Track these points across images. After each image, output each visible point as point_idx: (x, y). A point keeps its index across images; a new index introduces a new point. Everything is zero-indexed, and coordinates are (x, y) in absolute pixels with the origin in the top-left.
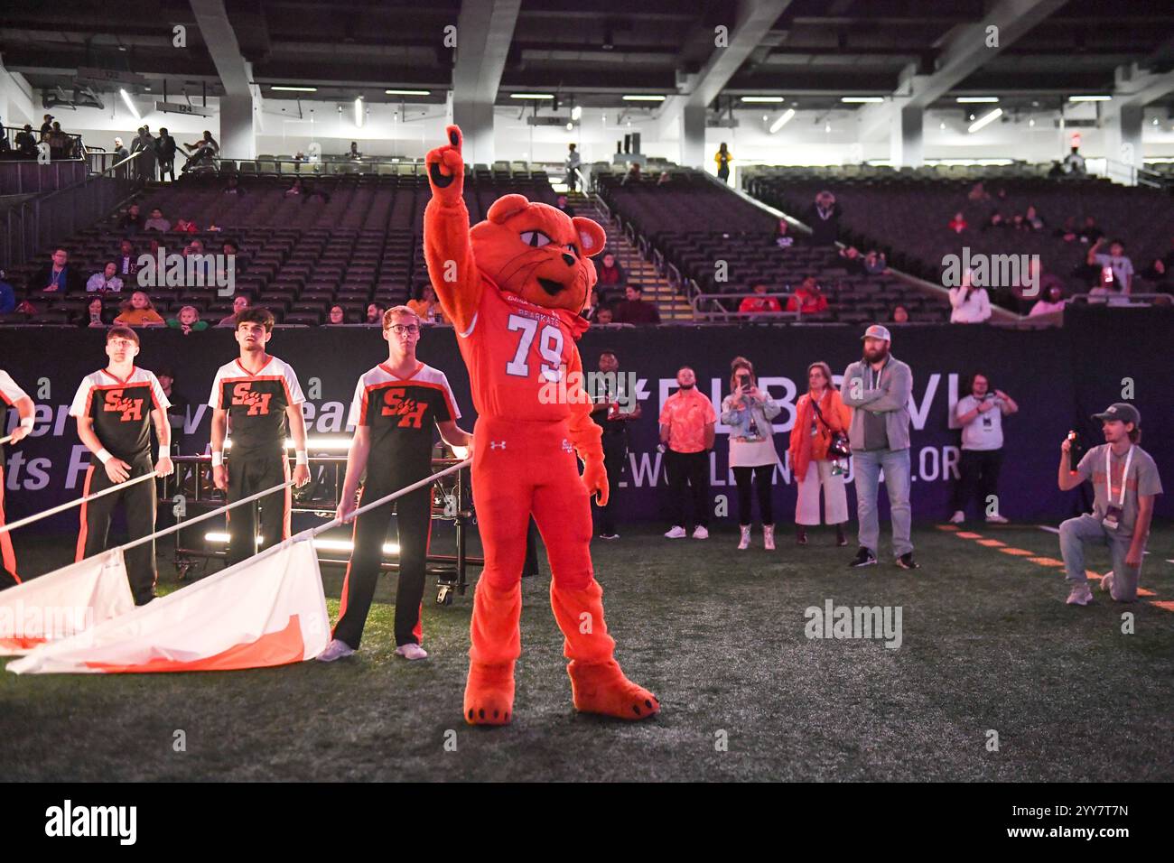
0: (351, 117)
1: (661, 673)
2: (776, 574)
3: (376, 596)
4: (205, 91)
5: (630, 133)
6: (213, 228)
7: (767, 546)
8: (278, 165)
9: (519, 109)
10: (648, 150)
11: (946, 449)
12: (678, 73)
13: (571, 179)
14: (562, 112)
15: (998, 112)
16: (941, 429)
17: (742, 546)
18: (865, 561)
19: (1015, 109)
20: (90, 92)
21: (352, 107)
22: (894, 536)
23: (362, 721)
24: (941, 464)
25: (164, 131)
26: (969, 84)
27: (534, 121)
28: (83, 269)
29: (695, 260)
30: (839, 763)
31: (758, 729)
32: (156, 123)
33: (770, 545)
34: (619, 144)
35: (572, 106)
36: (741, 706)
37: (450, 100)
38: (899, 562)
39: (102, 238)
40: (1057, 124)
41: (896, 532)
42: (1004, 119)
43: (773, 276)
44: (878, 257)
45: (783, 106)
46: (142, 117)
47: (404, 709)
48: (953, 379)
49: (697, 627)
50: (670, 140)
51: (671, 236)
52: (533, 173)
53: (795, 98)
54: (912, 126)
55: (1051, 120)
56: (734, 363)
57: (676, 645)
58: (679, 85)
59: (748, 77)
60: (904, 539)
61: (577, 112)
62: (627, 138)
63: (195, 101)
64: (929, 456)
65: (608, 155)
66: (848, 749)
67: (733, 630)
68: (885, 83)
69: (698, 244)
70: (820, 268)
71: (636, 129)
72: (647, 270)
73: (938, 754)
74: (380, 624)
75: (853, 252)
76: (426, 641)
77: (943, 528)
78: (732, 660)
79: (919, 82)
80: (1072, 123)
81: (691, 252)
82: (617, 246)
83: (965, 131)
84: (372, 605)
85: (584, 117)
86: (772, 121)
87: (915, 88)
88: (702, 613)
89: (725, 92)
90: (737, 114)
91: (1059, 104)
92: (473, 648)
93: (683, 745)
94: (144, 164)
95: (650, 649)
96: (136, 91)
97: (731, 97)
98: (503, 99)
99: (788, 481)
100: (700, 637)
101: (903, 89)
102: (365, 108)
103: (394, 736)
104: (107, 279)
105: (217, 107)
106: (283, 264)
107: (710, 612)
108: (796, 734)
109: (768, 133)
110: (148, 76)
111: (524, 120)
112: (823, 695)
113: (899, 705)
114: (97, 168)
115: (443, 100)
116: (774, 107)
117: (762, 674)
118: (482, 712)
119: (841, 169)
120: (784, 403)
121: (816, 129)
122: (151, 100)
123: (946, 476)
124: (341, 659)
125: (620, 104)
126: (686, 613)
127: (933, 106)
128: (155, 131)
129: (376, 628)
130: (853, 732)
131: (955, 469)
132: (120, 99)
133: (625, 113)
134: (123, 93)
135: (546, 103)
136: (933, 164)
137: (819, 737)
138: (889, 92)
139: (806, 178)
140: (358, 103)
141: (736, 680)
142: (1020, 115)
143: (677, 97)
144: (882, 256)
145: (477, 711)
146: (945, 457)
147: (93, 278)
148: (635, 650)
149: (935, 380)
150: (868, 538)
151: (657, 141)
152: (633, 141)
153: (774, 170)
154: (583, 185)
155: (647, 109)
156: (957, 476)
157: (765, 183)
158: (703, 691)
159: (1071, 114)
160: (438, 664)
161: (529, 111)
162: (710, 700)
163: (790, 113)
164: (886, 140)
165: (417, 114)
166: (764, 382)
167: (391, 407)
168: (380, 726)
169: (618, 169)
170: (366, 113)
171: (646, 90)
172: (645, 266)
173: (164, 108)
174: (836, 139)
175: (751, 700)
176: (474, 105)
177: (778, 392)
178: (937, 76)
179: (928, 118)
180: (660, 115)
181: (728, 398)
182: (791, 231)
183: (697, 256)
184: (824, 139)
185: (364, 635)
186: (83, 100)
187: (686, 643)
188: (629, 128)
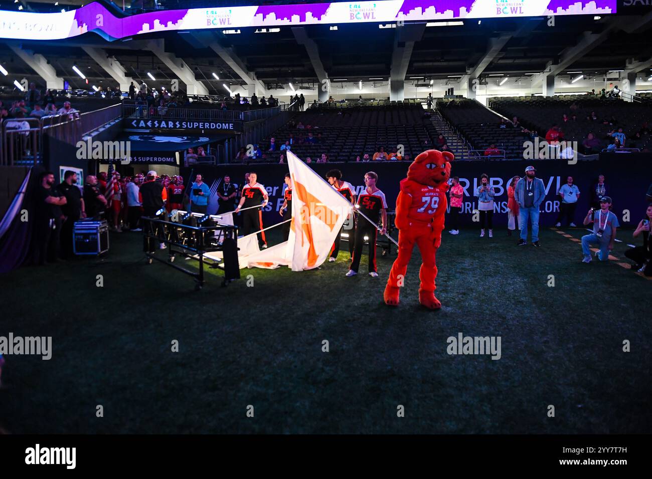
0: (358, 87)
1: (448, 286)
2: (491, 247)
3: (363, 251)
4: (314, 82)
5: (450, 88)
6: (316, 127)
7: (490, 236)
8: (336, 104)
9: (413, 81)
10: (456, 93)
11: (555, 202)
12: (467, 67)
13: (429, 105)
14: (427, 82)
15: (582, 76)
16: (554, 195)
17: (482, 236)
18: (522, 243)
19: (589, 75)
20: (280, 84)
21: (359, 84)
22: (533, 235)
23: (358, 298)
24: (553, 207)
25: (302, 95)
26: (571, 67)
27: (417, 85)
28: (280, 142)
29: (470, 134)
30: (499, 323)
31: (475, 309)
32: (299, 93)
33: (491, 236)
34: (446, 92)
35: (430, 80)
36: (471, 300)
37: (390, 80)
38: (534, 244)
39: (285, 132)
40: (604, 80)
41: (533, 234)
42: (585, 78)
43: (497, 140)
44: (535, 132)
45: (505, 76)
46: (296, 90)
47: (371, 295)
48: (559, 178)
49: (462, 269)
50: (464, 89)
51: (462, 125)
52: (417, 103)
53: (508, 74)
54: (550, 83)
55: (602, 78)
56: (482, 176)
57: (454, 276)
58: (467, 71)
59: (491, 68)
60: (536, 237)
61: (432, 82)
62: (449, 89)
63: (311, 85)
64: (549, 204)
65: (442, 95)
66: (503, 318)
67: (474, 270)
68: (541, 68)
69: (472, 128)
70: (514, 136)
71: (452, 87)
72: (454, 137)
73: (531, 321)
74: (364, 263)
75: (526, 130)
76: (378, 270)
77: (552, 229)
78: (472, 282)
79: (553, 67)
80: (609, 80)
81: (470, 131)
82: (444, 128)
83: (570, 83)
84: (362, 255)
85: (434, 83)
86: (500, 82)
87: (551, 69)
88: (465, 263)
89: (483, 73)
90: (487, 80)
91: (605, 73)
92: (389, 279)
93: (452, 313)
94: (296, 107)
95: (446, 276)
96: (294, 83)
97: (486, 74)
98: (407, 78)
99: (499, 212)
100: (463, 273)
101: (547, 70)
102: (363, 84)
103: (368, 304)
104: (286, 146)
105: (317, 86)
106: (337, 139)
107: (467, 263)
108: (487, 312)
109: (499, 85)
110: (297, 79)
111: (414, 85)
112: (498, 297)
113: (522, 302)
114: (282, 108)
115: (388, 80)
116: (501, 77)
117: (481, 288)
118: (391, 302)
119: (524, 98)
120: (499, 186)
121: (516, 84)
122: (297, 85)
123: (554, 211)
124: (353, 275)
125: (447, 78)
126: (459, 263)
127: (558, 74)
128: (299, 95)
129: (364, 265)
130: (505, 312)
131: (558, 208)
132: (289, 86)
133: (448, 81)
134: (290, 84)
135: (421, 79)
136: (558, 94)
137: (495, 313)
138: (542, 71)
139: (511, 102)
140: (360, 83)
141: (472, 289)
142: (591, 77)
143: (466, 75)
144: (536, 132)
145: (390, 301)
146: (555, 204)
147: (283, 146)
148: (441, 277)
149: (552, 178)
150: (523, 237)
151: (460, 90)
152: (451, 91)
153: (500, 99)
154: (433, 106)
155: (456, 79)
156: (559, 211)
157: (497, 104)
158: (461, 294)
159: (609, 76)
160: (381, 279)
161: (416, 82)
162: (463, 297)
163: (506, 79)
164: (541, 87)
165: (379, 85)
166: (492, 180)
167: (365, 202)
168: (363, 301)
169: (445, 100)
170: (363, 86)
171: (456, 74)
172: (454, 136)
173: (302, 88)
174: (523, 87)
175: (476, 298)
176: (398, 81)
177: (496, 183)
178: (559, 65)
179: (556, 79)
180: (460, 81)
181: (479, 187)
182: (505, 122)
183: (471, 133)
184: (518, 87)
185: (360, 266)
186: (279, 87)
187: (458, 275)
188: (450, 86)
